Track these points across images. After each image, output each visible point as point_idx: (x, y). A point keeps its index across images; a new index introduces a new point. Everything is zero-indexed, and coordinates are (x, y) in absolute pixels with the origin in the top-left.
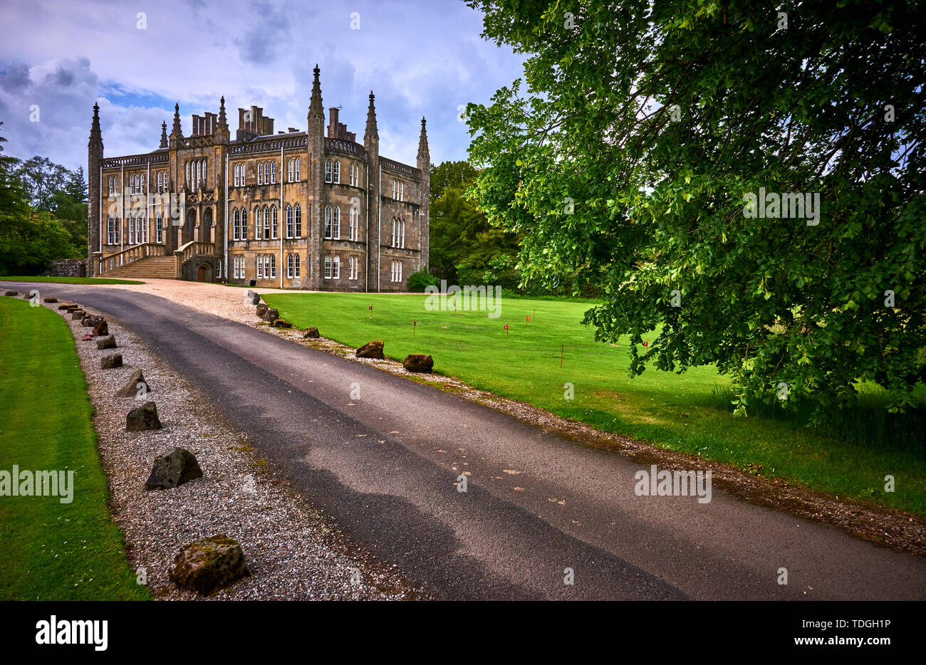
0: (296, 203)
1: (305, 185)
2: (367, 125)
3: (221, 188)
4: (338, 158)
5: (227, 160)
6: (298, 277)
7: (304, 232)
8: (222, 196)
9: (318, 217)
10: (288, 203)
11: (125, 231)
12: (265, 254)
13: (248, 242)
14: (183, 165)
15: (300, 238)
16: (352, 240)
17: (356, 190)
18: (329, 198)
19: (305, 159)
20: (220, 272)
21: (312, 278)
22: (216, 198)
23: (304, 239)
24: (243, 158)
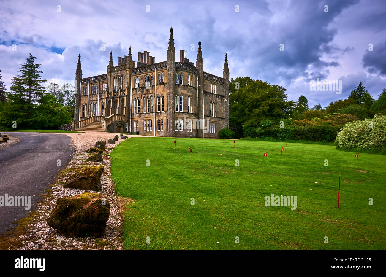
0: (162, 95)
1: (166, 85)
2: (198, 57)
3: (129, 89)
4: (182, 72)
5: (131, 76)
6: (162, 131)
7: (165, 108)
8: (129, 92)
9: (172, 101)
10: (158, 95)
11: (89, 110)
12: (148, 120)
13: (140, 114)
14: (113, 79)
15: (163, 111)
16: (189, 112)
17: (191, 88)
18: (178, 92)
19: (166, 73)
20: (128, 129)
21: (168, 131)
22: (126, 94)
23: (165, 112)
24: (138, 75)
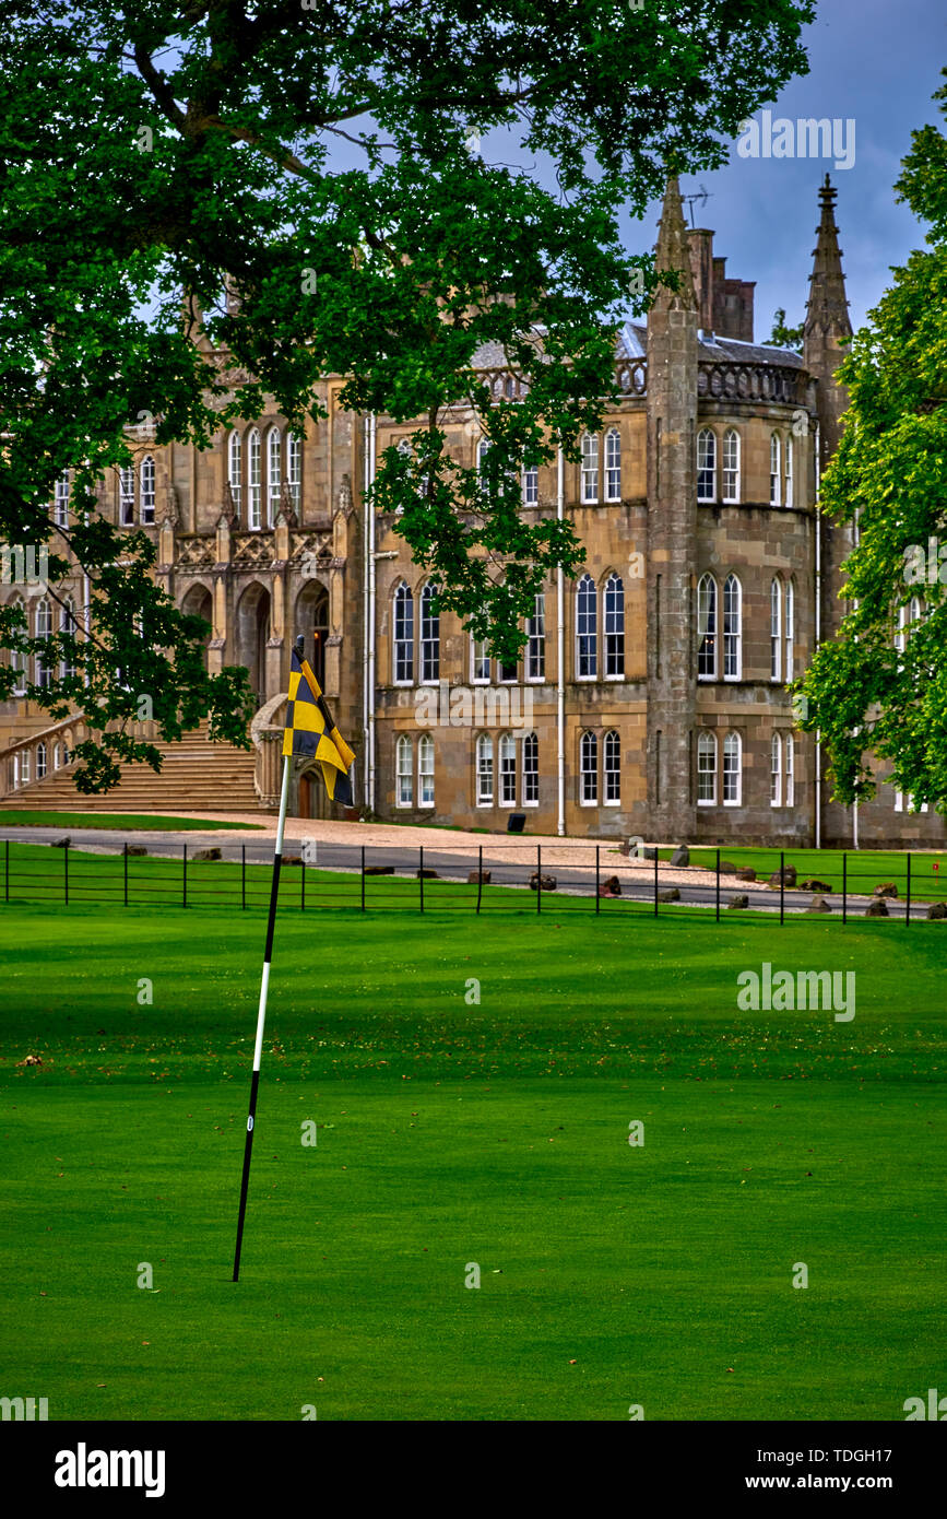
0: (609, 569)
1: (638, 513)
3: (354, 518)
4: (734, 421)
5: (371, 425)
6: (615, 803)
7: (636, 661)
8: (356, 542)
9: (683, 615)
10: (581, 570)
12: (503, 730)
15: (620, 677)
16: (777, 678)
17: (789, 518)
18: (710, 552)
19: (637, 433)
21: (665, 805)
22: (341, 551)
23: (637, 682)
